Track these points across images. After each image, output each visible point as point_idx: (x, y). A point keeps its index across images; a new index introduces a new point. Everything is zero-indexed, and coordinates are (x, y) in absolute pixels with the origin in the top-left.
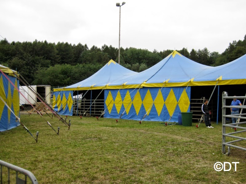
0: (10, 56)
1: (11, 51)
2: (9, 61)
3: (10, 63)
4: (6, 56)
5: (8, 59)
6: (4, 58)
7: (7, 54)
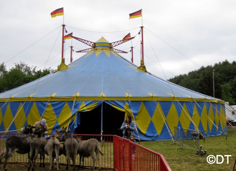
0: (232, 76)
1: (232, 71)
2: (232, 80)
3: (232, 82)
4: (228, 76)
5: (231, 78)
6: (226, 78)
7: (229, 74)
